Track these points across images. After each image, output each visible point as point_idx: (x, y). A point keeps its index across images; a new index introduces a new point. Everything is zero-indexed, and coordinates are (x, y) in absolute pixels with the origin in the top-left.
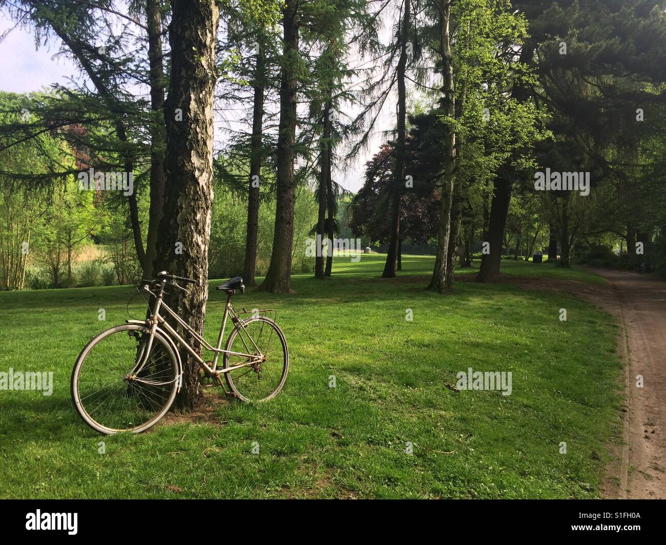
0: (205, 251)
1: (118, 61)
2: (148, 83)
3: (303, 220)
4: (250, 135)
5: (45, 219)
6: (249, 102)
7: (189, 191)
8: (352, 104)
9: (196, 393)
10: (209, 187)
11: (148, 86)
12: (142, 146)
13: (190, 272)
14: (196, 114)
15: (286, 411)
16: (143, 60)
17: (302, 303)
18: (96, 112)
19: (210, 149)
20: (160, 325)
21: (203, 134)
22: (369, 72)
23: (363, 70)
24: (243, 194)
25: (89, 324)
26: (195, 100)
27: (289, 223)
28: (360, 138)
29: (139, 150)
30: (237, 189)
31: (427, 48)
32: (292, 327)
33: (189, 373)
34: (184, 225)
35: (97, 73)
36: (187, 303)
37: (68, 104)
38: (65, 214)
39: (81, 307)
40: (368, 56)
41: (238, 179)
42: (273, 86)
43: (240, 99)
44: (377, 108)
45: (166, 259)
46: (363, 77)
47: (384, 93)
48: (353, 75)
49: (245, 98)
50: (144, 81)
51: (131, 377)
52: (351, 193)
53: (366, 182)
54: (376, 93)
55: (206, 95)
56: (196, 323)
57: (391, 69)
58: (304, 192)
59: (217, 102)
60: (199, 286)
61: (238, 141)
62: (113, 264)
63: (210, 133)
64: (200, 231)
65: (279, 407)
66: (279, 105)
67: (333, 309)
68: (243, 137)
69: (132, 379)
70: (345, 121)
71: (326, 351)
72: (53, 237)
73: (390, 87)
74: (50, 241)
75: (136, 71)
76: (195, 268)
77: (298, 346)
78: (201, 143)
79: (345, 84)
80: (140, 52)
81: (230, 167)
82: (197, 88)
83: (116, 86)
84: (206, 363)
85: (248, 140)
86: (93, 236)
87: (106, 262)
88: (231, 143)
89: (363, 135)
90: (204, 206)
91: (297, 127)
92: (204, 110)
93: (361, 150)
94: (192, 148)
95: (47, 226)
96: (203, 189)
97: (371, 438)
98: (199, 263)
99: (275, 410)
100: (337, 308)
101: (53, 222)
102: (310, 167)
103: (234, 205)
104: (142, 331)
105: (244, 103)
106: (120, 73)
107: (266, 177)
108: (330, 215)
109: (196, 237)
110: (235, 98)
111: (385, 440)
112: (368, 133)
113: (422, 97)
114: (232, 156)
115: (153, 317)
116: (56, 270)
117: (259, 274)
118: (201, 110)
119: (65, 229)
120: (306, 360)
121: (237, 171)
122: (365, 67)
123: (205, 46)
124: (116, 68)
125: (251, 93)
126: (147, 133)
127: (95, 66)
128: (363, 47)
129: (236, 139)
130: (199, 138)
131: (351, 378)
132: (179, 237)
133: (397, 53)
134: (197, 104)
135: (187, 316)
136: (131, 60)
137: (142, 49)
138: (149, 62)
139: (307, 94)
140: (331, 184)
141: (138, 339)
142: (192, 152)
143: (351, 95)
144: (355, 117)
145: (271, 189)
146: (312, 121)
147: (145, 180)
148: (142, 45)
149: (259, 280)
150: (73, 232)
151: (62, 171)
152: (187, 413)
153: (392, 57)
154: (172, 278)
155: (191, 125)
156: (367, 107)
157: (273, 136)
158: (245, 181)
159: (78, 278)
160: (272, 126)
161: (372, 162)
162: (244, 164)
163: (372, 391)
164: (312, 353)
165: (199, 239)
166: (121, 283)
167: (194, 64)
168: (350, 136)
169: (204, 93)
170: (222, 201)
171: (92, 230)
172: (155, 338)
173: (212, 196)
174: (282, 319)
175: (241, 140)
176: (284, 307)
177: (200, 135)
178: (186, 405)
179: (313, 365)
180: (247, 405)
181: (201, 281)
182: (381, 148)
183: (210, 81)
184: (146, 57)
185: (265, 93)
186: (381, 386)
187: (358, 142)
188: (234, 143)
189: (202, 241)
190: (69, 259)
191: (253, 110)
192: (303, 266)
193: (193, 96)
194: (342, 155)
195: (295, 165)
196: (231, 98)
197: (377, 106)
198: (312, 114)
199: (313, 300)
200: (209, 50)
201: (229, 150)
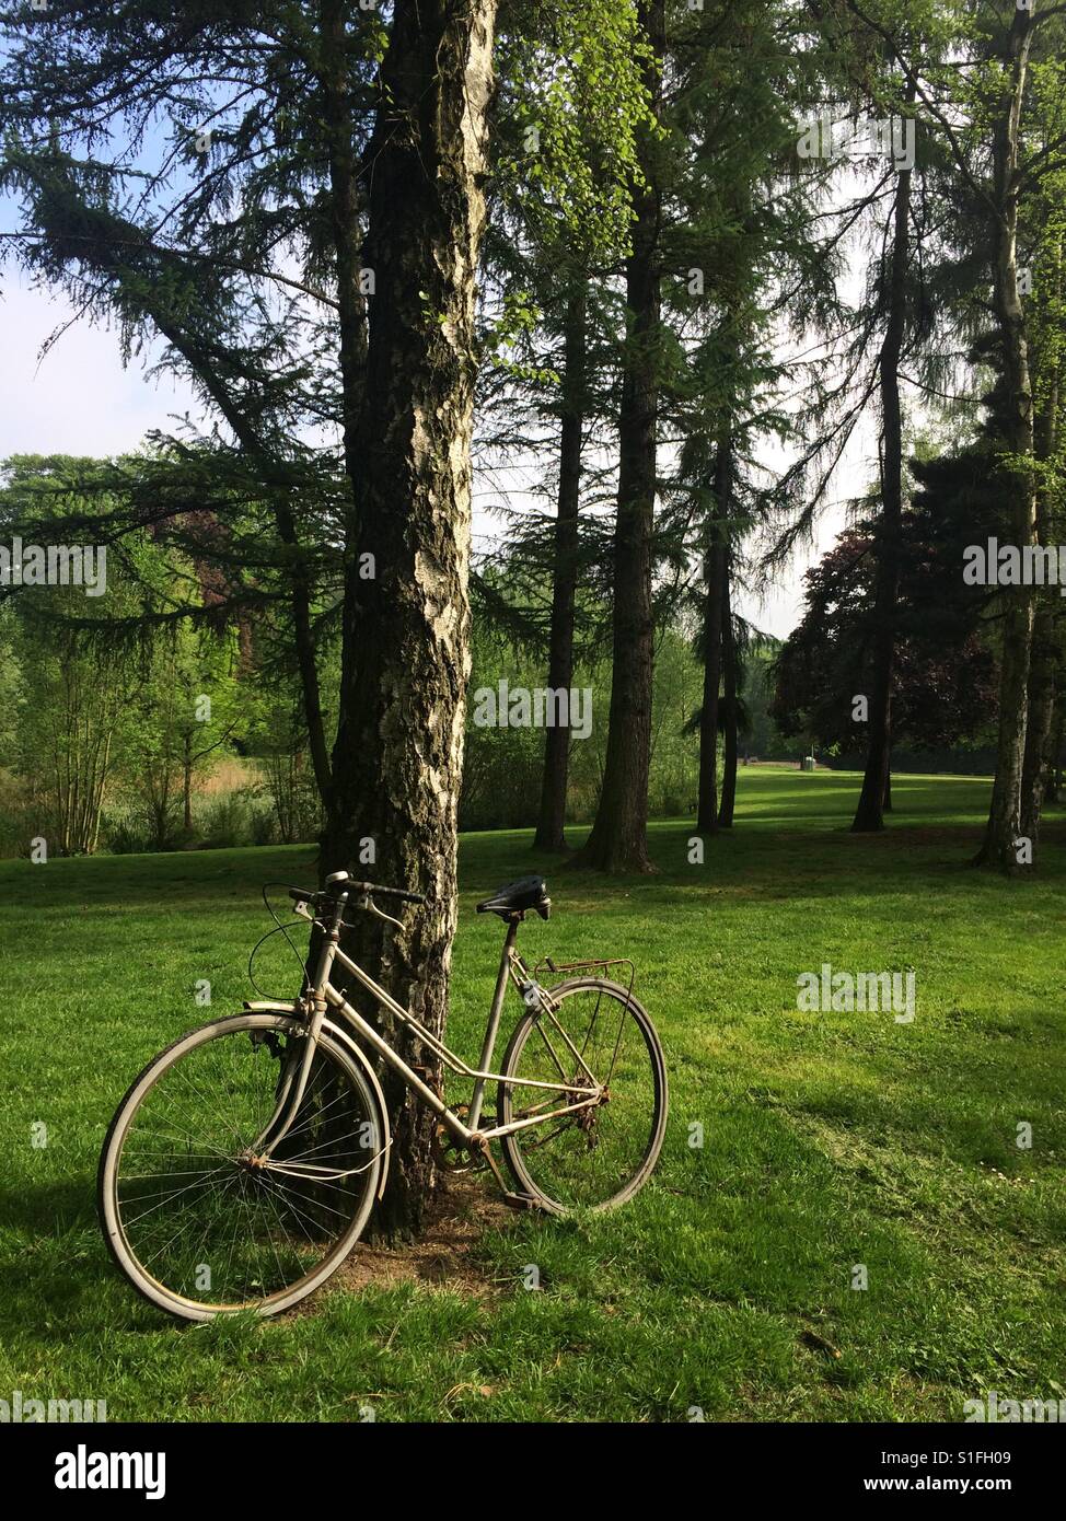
0: (448, 809)
1: (277, 376)
2: (339, 421)
3: (670, 699)
4: (551, 520)
5: (140, 709)
6: (549, 450)
7: (410, 655)
8: (783, 441)
9: (427, 1184)
10: (458, 644)
11: (340, 426)
12: (324, 552)
13: (412, 866)
14: (426, 459)
15: (667, 1254)
16: (330, 373)
17: (673, 900)
18: (233, 486)
19: (461, 545)
20: (334, 1013)
21: (443, 509)
22: (818, 367)
23: (804, 364)
24: (538, 649)
25: (202, 950)
26: (425, 425)
27: (642, 713)
28: (794, 516)
29: (318, 561)
30: (525, 637)
31: (948, 310)
32: (659, 968)
33: (410, 1132)
34: (396, 742)
35: (240, 406)
36: (403, 945)
37: (178, 470)
38: (180, 697)
39: (195, 903)
40: (812, 335)
41: (527, 616)
42: (603, 411)
43: (530, 444)
44: (834, 449)
45: (352, 829)
46: (804, 379)
47: (849, 415)
48: (782, 377)
49: (542, 441)
50: (332, 417)
51: (255, 1160)
52: (776, 640)
53: (808, 614)
54: (832, 416)
55: (451, 411)
56: (427, 999)
57: (864, 361)
58: (672, 638)
59: (483, 454)
60: (433, 899)
61: (526, 535)
62: (272, 799)
63: (461, 507)
64: (436, 757)
65: (647, 1235)
66: (616, 451)
67: (752, 916)
68: (537, 524)
69: (257, 1166)
70: (760, 481)
71: (752, 1047)
72: (155, 746)
73: (864, 403)
74: (149, 754)
75: (317, 397)
76: (423, 854)
77: (677, 1029)
78: (440, 532)
79: (767, 397)
80: (324, 354)
81: (510, 590)
82: (429, 394)
83: (276, 431)
84: (453, 1109)
85: (549, 530)
86: (236, 742)
87: (258, 794)
88: (510, 539)
89: (799, 511)
90: (447, 693)
91: (657, 497)
92: (446, 450)
93: (797, 545)
94: (416, 547)
95: (145, 723)
96: (444, 648)
97: (918, 1356)
98: (434, 841)
99: (637, 1246)
100: (760, 913)
101: (155, 715)
102: (683, 586)
103: (519, 672)
104: (285, 1031)
105: (538, 452)
106: (283, 402)
107: (586, 609)
108: (730, 691)
109: (425, 773)
110: (520, 442)
111: (961, 1366)
112: (812, 505)
113: (932, 422)
114: (514, 566)
115: (314, 994)
116: (160, 811)
117: (572, 820)
118: (440, 449)
119: (181, 729)
120: (705, 1074)
121: (524, 598)
122: (807, 359)
123: (450, 287)
124: (277, 393)
125: (554, 429)
126: (336, 525)
127: (236, 392)
128: (801, 316)
129: (523, 530)
130: (435, 518)
131: (831, 1135)
132: (383, 773)
133: (877, 327)
134: (429, 434)
135: (404, 980)
136: (304, 373)
137: (326, 349)
138: (340, 374)
139: (679, 423)
140: (730, 622)
141: (276, 1051)
142: (417, 555)
143: (781, 420)
144: (784, 471)
145: (598, 636)
146: (689, 483)
147: (333, 624)
148: (327, 340)
149: (573, 834)
150: (196, 734)
151: (169, 609)
152: (404, 1245)
153: (868, 333)
154: (362, 891)
155: (414, 488)
156: (811, 448)
157: (603, 520)
158: (541, 619)
159: (204, 827)
160: (601, 497)
161: (818, 570)
162: (540, 583)
163: (895, 1181)
164: (717, 1052)
165: (433, 778)
166: (288, 840)
167: (423, 333)
168: (773, 515)
169: (446, 405)
170: (493, 665)
171: (232, 728)
172: (320, 1050)
173: (467, 666)
174: (632, 944)
175: (533, 532)
176: (633, 911)
177: (435, 511)
178: (403, 1223)
179: (726, 1091)
180: (561, 1225)
181: (439, 887)
182: (841, 539)
183: (463, 377)
184: (334, 367)
185: (585, 429)
186: (916, 1166)
187: (791, 526)
188: (519, 539)
189: (442, 784)
190: (187, 789)
191: (558, 466)
192: (668, 800)
193: (419, 416)
194: (754, 556)
195: (654, 582)
196: (512, 442)
197: (834, 446)
198: (685, 470)
199: (700, 891)
200: (460, 299)
201: (507, 554)
